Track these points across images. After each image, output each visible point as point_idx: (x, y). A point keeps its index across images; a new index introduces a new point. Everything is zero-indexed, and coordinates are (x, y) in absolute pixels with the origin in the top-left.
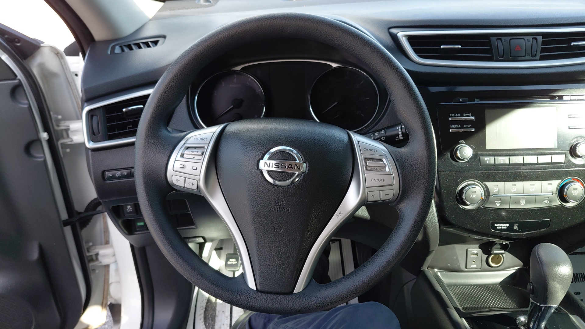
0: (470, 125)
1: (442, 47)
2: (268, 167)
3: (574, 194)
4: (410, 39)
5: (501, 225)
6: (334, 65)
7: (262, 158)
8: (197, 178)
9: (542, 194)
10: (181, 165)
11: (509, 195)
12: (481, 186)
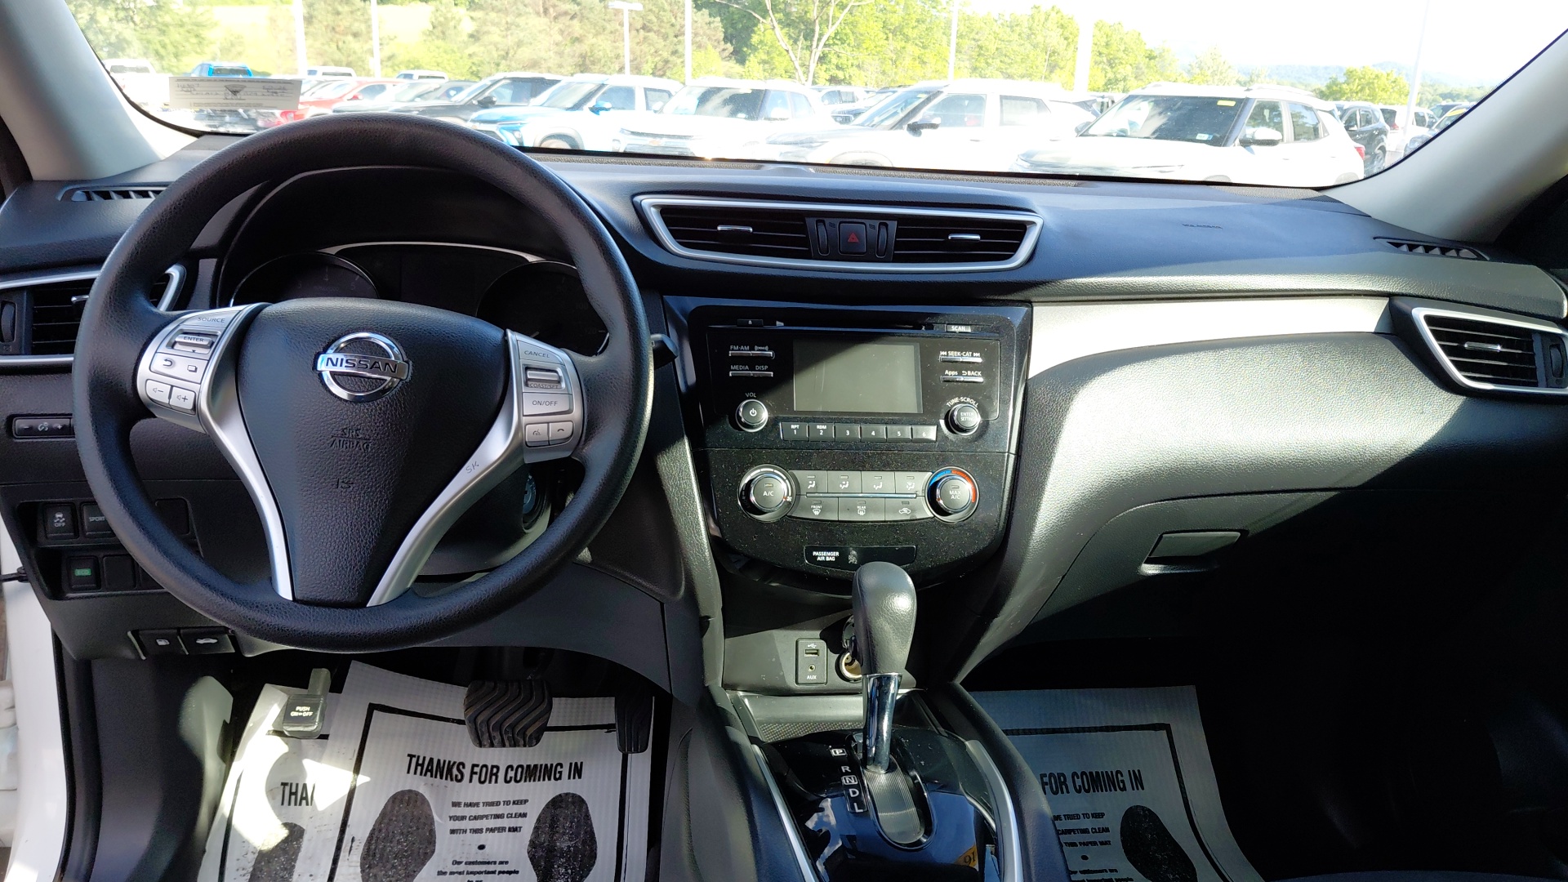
0: (766, 367)
1: (719, 228)
2: (333, 365)
3: (953, 497)
4: (666, 212)
5: (825, 553)
6: (531, 258)
7: (325, 351)
8: (196, 387)
9: (897, 496)
10: (166, 360)
11: (837, 495)
12: (785, 478)
